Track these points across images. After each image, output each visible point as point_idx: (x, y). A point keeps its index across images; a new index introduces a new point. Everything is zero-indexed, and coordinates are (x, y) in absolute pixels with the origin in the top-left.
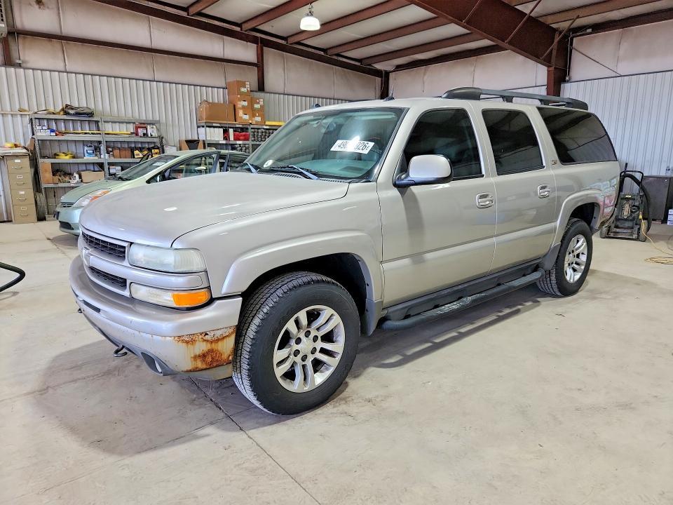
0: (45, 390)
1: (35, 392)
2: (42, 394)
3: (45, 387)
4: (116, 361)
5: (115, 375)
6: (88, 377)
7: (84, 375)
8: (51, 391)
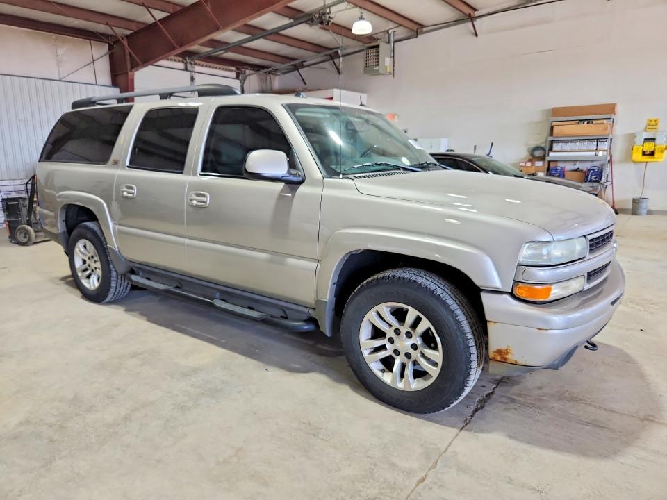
0: (647, 420)
1: (659, 423)
2: (653, 416)
3: (646, 422)
4: (551, 405)
5: (569, 394)
6: (595, 406)
7: (598, 411)
8: (642, 415)
